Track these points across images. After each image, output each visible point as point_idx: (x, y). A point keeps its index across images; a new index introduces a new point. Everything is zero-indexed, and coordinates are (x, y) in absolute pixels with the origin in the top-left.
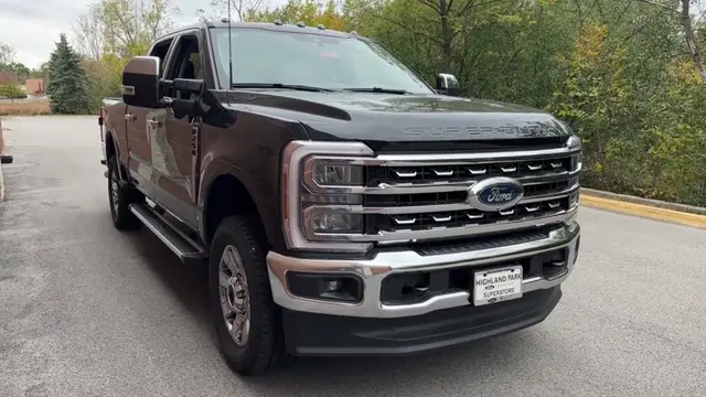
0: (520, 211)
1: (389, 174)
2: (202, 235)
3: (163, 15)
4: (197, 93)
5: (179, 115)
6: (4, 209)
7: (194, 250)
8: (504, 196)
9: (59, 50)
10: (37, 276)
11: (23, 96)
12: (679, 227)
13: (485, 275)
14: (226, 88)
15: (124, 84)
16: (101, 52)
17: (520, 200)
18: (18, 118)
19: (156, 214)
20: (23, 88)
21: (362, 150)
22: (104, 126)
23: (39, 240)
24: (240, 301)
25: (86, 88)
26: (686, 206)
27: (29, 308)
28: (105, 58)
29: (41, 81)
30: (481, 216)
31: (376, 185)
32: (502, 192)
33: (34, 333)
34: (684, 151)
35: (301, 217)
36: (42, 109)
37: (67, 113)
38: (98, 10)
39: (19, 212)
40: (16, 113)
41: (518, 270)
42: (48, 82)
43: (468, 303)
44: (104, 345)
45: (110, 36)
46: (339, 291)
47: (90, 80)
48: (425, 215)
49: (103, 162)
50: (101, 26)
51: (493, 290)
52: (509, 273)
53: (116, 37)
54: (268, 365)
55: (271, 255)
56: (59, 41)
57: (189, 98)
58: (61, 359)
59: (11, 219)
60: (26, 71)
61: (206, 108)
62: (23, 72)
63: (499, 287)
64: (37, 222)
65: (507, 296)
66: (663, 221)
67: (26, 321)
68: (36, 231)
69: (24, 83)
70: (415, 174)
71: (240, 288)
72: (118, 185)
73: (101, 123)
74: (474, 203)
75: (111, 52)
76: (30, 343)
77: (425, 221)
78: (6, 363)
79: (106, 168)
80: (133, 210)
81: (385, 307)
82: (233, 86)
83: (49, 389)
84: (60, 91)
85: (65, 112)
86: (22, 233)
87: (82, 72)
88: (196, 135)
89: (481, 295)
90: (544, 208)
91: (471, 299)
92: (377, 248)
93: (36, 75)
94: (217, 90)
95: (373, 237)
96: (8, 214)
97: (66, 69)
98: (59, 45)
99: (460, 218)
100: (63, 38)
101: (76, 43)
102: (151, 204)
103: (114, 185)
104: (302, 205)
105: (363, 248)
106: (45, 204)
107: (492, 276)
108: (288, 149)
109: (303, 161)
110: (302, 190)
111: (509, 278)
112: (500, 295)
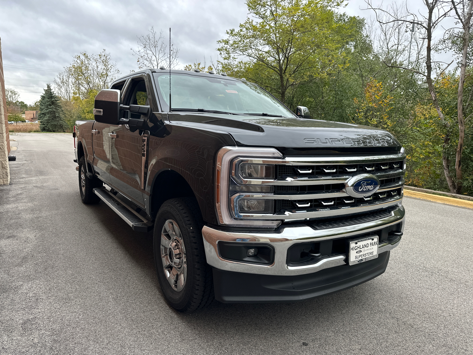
0: (376, 198)
1: (293, 171)
2: (148, 212)
3: (109, 74)
4: (145, 114)
5: (132, 129)
6: (10, 190)
7: (140, 220)
8: (369, 187)
9: (46, 93)
10: (31, 236)
11: (23, 121)
12: (431, 204)
13: (356, 243)
14: (166, 111)
15: (95, 108)
16: (72, 95)
17: (377, 190)
18: (20, 133)
19: (112, 195)
20: (24, 116)
21: (274, 154)
22: (76, 138)
23: (32, 210)
24: (177, 261)
25: (62, 116)
26: (430, 190)
27: (25, 259)
28: (74, 98)
29: (35, 112)
30: (353, 201)
31: (284, 179)
32: (368, 184)
33: (28, 278)
34: (428, 157)
35: (229, 202)
36: (35, 128)
37: (50, 131)
38: (70, 70)
39: (19, 192)
40: (19, 131)
41: (376, 239)
42: (39, 112)
43: (344, 263)
44: (77, 287)
45: (78, 85)
46: (255, 256)
47: (65, 112)
48: (316, 200)
49: (75, 161)
50: (72, 80)
51: (361, 254)
52: (370, 241)
53: (81, 86)
54: (199, 307)
55: (206, 229)
56: (46, 88)
57: (139, 118)
58: (48, 298)
59: (13, 197)
60: (26, 106)
61: (151, 125)
62: (23, 106)
63: (365, 251)
64: (32, 199)
65: (369, 257)
66: (420, 199)
67: (22, 269)
68: (30, 204)
69: (24, 113)
70: (311, 171)
71: (178, 251)
72: (85, 176)
73: (74, 136)
74: (349, 191)
75: (78, 95)
76: (26, 286)
77: (316, 205)
78: (8, 301)
79: (77, 165)
80: (96, 192)
81: (290, 268)
82: (171, 110)
83: (39, 322)
84: (46, 118)
85: (49, 131)
86: (21, 206)
87: (60, 107)
88: (145, 143)
89: (354, 257)
90: (389, 195)
91: (347, 260)
92: (284, 224)
93: (32, 108)
94: (160, 112)
95: (280, 217)
96: (12, 193)
97: (50, 105)
98: (46, 91)
99: (339, 203)
100: (49, 87)
101: (57, 89)
102: (108, 188)
103: (83, 176)
104: (231, 193)
105: (274, 224)
106: (36, 187)
107: (361, 244)
108: (221, 152)
109: (232, 161)
110: (231, 182)
111: (371, 245)
112: (365, 257)
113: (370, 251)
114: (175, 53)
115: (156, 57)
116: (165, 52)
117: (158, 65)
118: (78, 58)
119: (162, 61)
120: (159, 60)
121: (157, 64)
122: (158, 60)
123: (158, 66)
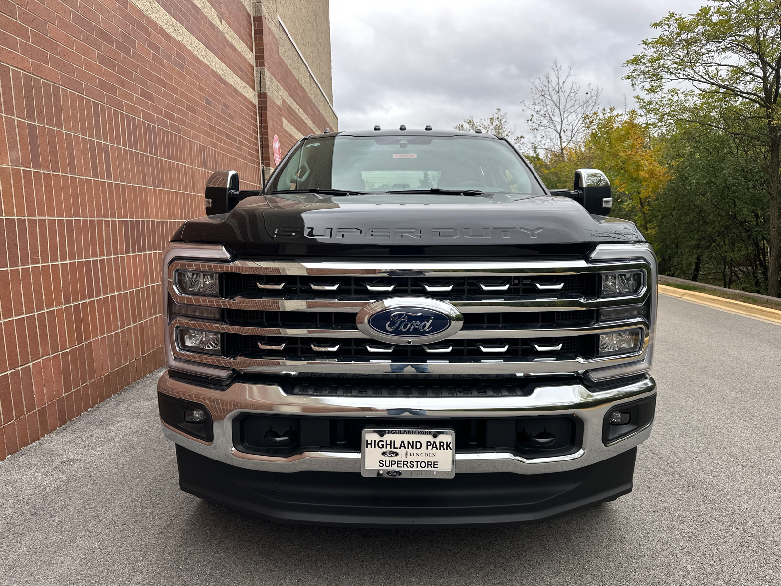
8: (417, 325)
13: (382, 434)
30: (390, 351)
41: (447, 437)
43: (351, 469)
48: (300, 340)
51: (396, 459)
52: (430, 438)
63: (412, 455)
65: (423, 471)
70: (280, 287)
74: (366, 330)
89: (375, 462)
90: (525, 350)
104: (172, 316)
107: (395, 437)
111: (430, 448)
112: (409, 469)
113: (426, 459)
114: (594, 98)
115: (559, 109)
116: (577, 98)
117: (562, 122)
118: (459, 128)
119: (569, 113)
120: (565, 113)
121: (560, 120)
122: (562, 113)
123: (562, 124)
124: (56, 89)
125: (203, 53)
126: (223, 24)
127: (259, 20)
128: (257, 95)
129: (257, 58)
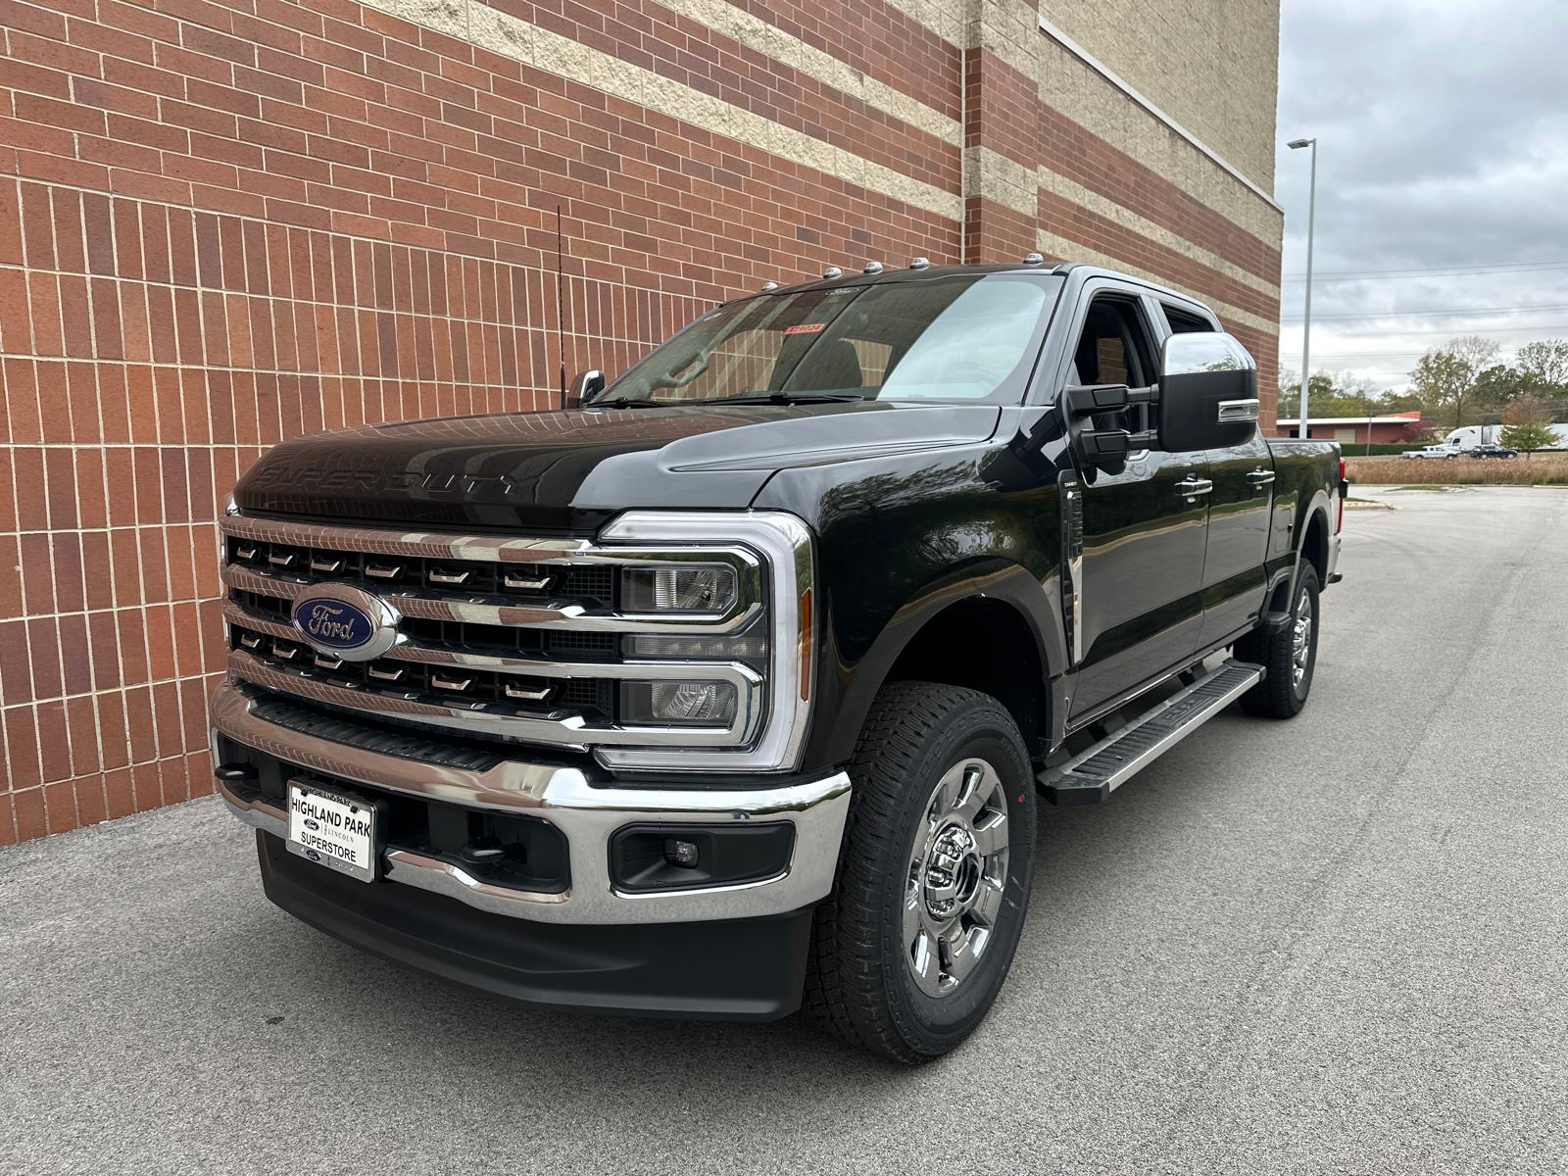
8: (337, 626)
13: (305, 793)
41: (366, 815)
51: (316, 834)
52: (347, 811)
63: (328, 833)
65: (341, 862)
89: (298, 832)
107: (317, 802)
111: (348, 827)
113: (344, 844)
124: (437, 259)
125: (800, 148)
126: (865, 83)
127: (974, 54)
128: (964, 203)
129: (969, 129)
